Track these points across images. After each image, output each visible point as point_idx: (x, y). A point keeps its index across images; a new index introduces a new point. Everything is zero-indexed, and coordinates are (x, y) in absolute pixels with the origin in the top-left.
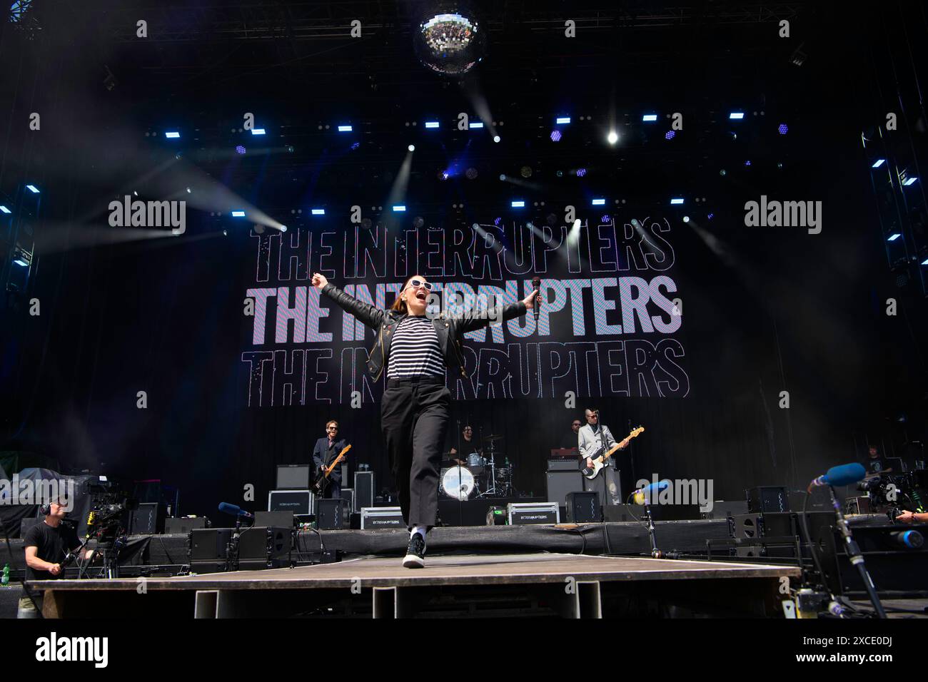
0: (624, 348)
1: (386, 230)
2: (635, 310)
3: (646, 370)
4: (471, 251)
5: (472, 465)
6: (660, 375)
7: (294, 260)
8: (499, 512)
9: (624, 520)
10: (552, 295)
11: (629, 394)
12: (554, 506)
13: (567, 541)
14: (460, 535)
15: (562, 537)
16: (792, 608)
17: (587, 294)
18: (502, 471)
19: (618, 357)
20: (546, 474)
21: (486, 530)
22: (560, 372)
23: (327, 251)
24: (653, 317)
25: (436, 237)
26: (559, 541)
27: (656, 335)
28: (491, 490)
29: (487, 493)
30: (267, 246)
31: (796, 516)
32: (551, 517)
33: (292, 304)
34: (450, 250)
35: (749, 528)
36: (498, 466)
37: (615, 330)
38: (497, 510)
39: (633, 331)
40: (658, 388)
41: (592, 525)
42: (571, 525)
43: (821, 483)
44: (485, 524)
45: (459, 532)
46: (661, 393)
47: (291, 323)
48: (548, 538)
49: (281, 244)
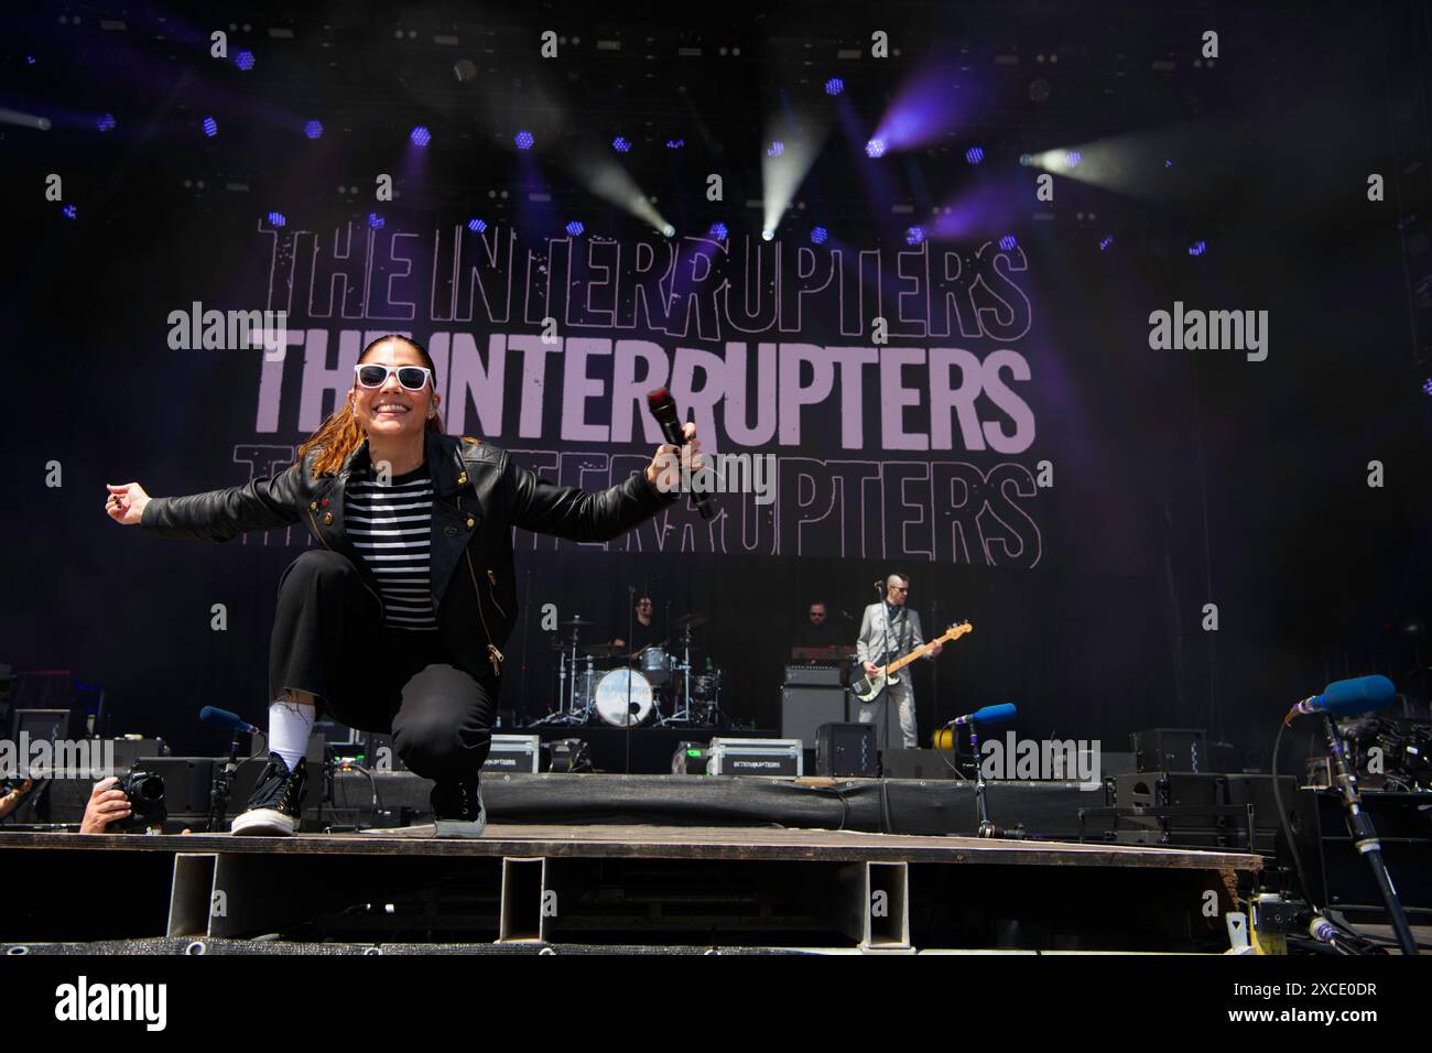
0: (930, 475)
1: (513, 236)
2: (954, 410)
3: (966, 516)
4: (666, 284)
5: (651, 668)
6: (991, 527)
7: (339, 281)
8: (696, 753)
9: (918, 776)
10: (806, 374)
11: (933, 556)
12: (793, 747)
13: (814, 809)
14: (627, 789)
15: (807, 801)
16: (1242, 925)
17: (871, 374)
18: (702, 681)
19: (917, 492)
20: (780, 692)
21: (673, 783)
22: (814, 511)
23: (402, 267)
24: (986, 424)
25: (604, 255)
26: (800, 808)
27: (989, 456)
28: (681, 715)
29: (674, 718)
30: (290, 251)
31: (1225, 782)
32: (787, 765)
33: (332, 362)
34: (629, 281)
35: (1142, 797)
36: (697, 670)
37: (917, 442)
38: (693, 747)
39: (949, 446)
40: (987, 550)
41: (862, 781)
42: (824, 781)
43: (1312, 709)
44: (669, 771)
45: (625, 783)
46: (990, 560)
47: (329, 397)
48: (783, 800)
49: (317, 249)
